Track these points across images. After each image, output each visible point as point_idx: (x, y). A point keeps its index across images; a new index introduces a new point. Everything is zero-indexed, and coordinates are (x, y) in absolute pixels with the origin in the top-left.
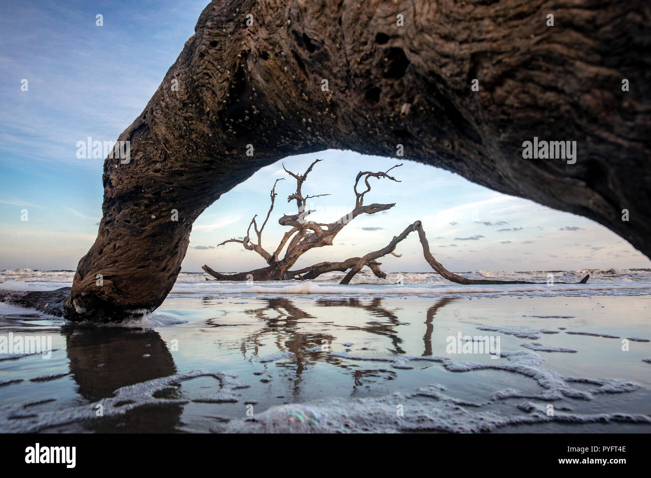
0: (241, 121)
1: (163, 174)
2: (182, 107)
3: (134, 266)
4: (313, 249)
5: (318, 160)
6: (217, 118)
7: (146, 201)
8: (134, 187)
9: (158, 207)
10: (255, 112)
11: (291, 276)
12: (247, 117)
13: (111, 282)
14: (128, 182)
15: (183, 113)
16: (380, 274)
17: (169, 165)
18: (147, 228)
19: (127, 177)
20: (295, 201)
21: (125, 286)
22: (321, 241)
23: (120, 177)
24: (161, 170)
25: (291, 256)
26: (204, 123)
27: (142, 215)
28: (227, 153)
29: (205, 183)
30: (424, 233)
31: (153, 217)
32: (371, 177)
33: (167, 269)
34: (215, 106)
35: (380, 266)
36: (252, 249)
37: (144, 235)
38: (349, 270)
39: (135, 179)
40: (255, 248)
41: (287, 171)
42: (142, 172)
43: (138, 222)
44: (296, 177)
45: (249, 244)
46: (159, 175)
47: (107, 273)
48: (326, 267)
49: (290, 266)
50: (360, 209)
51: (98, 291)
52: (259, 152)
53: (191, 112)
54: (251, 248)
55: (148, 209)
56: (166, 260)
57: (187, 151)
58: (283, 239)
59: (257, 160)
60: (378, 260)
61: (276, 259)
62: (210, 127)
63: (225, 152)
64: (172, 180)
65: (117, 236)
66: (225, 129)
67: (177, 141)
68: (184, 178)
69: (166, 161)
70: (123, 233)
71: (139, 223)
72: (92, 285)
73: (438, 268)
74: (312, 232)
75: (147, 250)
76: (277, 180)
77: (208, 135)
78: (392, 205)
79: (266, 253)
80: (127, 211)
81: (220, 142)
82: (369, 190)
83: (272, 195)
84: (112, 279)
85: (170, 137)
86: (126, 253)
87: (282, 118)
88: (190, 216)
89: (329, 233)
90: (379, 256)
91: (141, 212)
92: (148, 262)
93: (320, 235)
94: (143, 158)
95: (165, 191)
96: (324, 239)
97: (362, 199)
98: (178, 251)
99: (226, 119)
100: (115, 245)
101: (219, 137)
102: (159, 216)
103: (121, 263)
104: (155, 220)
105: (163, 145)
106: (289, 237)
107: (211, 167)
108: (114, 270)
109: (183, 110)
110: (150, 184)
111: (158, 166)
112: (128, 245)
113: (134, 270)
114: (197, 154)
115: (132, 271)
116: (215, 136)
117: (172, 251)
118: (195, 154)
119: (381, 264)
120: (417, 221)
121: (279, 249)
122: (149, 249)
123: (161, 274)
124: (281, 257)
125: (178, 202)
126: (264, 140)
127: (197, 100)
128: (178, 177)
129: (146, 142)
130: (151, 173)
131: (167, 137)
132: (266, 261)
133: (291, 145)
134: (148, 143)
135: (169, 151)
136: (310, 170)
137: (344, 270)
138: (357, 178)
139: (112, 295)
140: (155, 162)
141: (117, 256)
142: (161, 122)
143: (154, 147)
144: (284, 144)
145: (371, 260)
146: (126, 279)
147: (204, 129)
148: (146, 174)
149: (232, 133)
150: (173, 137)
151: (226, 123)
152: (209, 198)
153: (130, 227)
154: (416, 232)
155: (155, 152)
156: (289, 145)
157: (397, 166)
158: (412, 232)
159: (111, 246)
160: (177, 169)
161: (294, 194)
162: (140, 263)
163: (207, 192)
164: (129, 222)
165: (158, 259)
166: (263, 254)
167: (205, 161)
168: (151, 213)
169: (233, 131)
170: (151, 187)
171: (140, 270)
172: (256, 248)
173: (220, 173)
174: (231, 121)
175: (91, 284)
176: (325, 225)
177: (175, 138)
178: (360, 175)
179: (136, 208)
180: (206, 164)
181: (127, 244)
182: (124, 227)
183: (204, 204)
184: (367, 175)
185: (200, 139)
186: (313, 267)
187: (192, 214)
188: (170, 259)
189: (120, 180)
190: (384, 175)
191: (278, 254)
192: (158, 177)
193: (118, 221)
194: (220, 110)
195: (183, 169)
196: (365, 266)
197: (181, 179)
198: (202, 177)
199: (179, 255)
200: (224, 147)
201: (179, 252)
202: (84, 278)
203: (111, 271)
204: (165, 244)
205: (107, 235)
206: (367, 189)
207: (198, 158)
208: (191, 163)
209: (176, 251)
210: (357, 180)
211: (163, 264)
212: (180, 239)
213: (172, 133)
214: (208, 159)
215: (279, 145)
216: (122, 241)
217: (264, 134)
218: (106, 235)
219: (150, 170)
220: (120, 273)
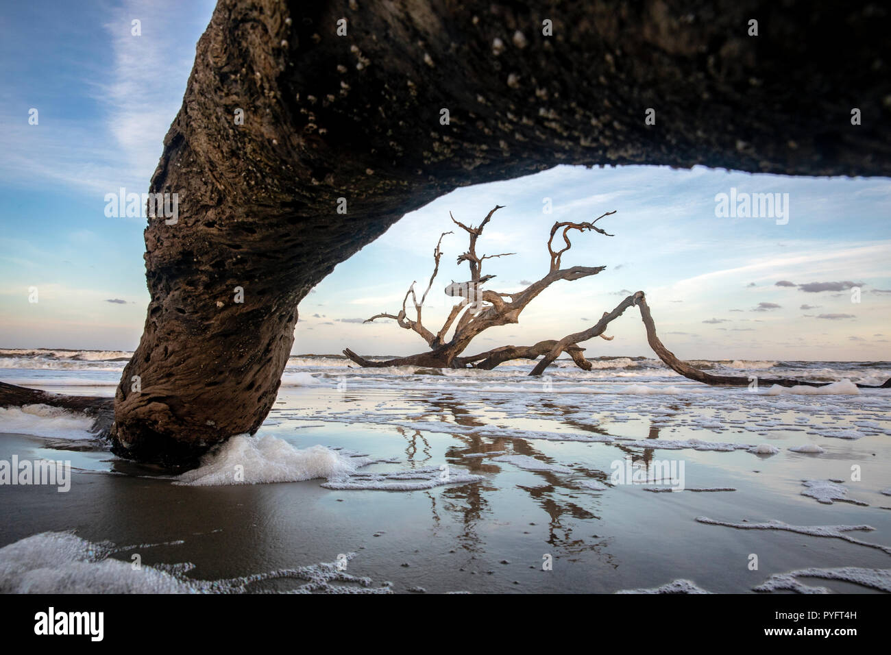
0: (331, 97)
1: (221, 230)
2: (220, 85)
3: (199, 382)
4: (491, 329)
5: (498, 207)
6: (279, 94)
7: (204, 278)
8: (180, 253)
9: (225, 287)
10: (359, 66)
11: (462, 364)
12: (343, 85)
13: (165, 405)
14: (170, 244)
15: (221, 98)
16: (585, 365)
17: (228, 212)
18: (212, 322)
19: (167, 235)
20: (467, 262)
21: (189, 413)
22: (502, 317)
23: (157, 237)
24: (216, 223)
25: (461, 338)
26: (262, 117)
27: (201, 301)
28: (315, 182)
29: (295, 246)
30: (648, 309)
31: (220, 304)
32: (572, 230)
33: (256, 386)
34: (270, 63)
35: (584, 352)
36: (408, 328)
37: (209, 334)
38: (541, 357)
39: (179, 238)
40: (413, 325)
41: (456, 222)
42: (187, 227)
43: (197, 312)
44: (468, 230)
45: (405, 321)
46: (214, 232)
47: (158, 391)
48: (509, 353)
49: (460, 351)
50: (556, 274)
51: (149, 419)
52: (383, 177)
53: (236, 94)
54: (407, 326)
55: (210, 292)
56: (252, 373)
57: (247, 182)
58: (451, 315)
59: (387, 199)
60: (580, 345)
61: (441, 341)
62: (273, 124)
63: (310, 181)
64: (237, 240)
65: (169, 334)
66: (299, 123)
67: (228, 164)
68: (257, 236)
69: (222, 206)
70: (177, 329)
71: (199, 314)
72: (138, 409)
73: (669, 360)
74: (491, 304)
75: (218, 357)
76: (444, 234)
77: (270, 141)
78: (601, 268)
79: (428, 333)
80: (177, 293)
81: (296, 157)
82: (569, 247)
83: (436, 255)
84: (168, 401)
85: (216, 156)
86: (184, 361)
87: (427, 58)
88: (284, 303)
89: (513, 307)
90: (583, 340)
91: (199, 295)
92: (222, 376)
93: (501, 309)
94: (187, 201)
95: (230, 260)
96: (507, 315)
97: (559, 260)
98: (271, 358)
99: (298, 97)
100: (166, 349)
101: (292, 145)
102: (229, 302)
103: (178, 377)
104: (223, 309)
105: (210, 173)
106: (458, 312)
107: (300, 214)
108: (169, 387)
109: (222, 91)
110: (203, 247)
111: (211, 215)
112: (186, 348)
113: (200, 388)
114: (266, 188)
115: (198, 390)
116: (286, 145)
117: (261, 358)
118: (262, 188)
119: (585, 349)
120: (638, 292)
121: (446, 328)
122: (219, 357)
123: (248, 394)
124: (448, 338)
125: (257, 280)
126: (391, 148)
127: (241, 61)
128: (248, 236)
129: (189, 169)
130: (202, 227)
131: (211, 156)
132: (427, 344)
133: (457, 159)
134: (191, 172)
135: (220, 184)
136: (487, 220)
137: (533, 358)
138: (552, 231)
139: (169, 427)
140: (206, 208)
141: (171, 367)
142: (200, 127)
143: (201, 180)
144: (441, 157)
145: (571, 345)
146: (189, 402)
147: (263, 130)
148: (194, 229)
149: (316, 131)
150: (220, 155)
151: (300, 108)
152: (312, 272)
153: (185, 321)
154: (637, 307)
155: (203, 189)
156: (449, 159)
157: (607, 214)
158: (631, 307)
159: (161, 349)
160: (240, 220)
161: (466, 253)
162: (208, 377)
163: (305, 261)
164: (182, 311)
165: (239, 372)
166: (424, 333)
167: (284, 204)
168: (215, 298)
169: (319, 127)
170: (207, 253)
171: (209, 388)
172: (415, 326)
173: (320, 227)
174: (310, 101)
175: (136, 408)
176: (507, 295)
177: (223, 156)
178: (557, 226)
179: (189, 288)
180: (287, 209)
181: (184, 347)
182: (177, 319)
183: (306, 283)
184: (566, 226)
185: (261, 154)
186: (491, 352)
187: (287, 299)
188: (259, 370)
189: (159, 240)
190: (590, 226)
191: (444, 334)
192: (213, 234)
193: (167, 310)
194: (281, 73)
195: (250, 220)
196: (563, 352)
197: (252, 239)
198: (287, 235)
199: (274, 362)
200: (307, 169)
201: (274, 358)
202: (127, 398)
203: (164, 389)
204: (246, 347)
205: (155, 331)
206: (565, 246)
207: (270, 196)
208: (260, 208)
209: (268, 357)
210: (553, 234)
211: (248, 379)
212: (273, 339)
213: (219, 147)
214: (289, 198)
215: (429, 159)
216: (175, 343)
217: (390, 132)
218: (152, 331)
219: (200, 223)
220: (178, 393)
